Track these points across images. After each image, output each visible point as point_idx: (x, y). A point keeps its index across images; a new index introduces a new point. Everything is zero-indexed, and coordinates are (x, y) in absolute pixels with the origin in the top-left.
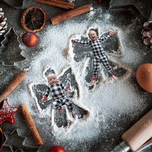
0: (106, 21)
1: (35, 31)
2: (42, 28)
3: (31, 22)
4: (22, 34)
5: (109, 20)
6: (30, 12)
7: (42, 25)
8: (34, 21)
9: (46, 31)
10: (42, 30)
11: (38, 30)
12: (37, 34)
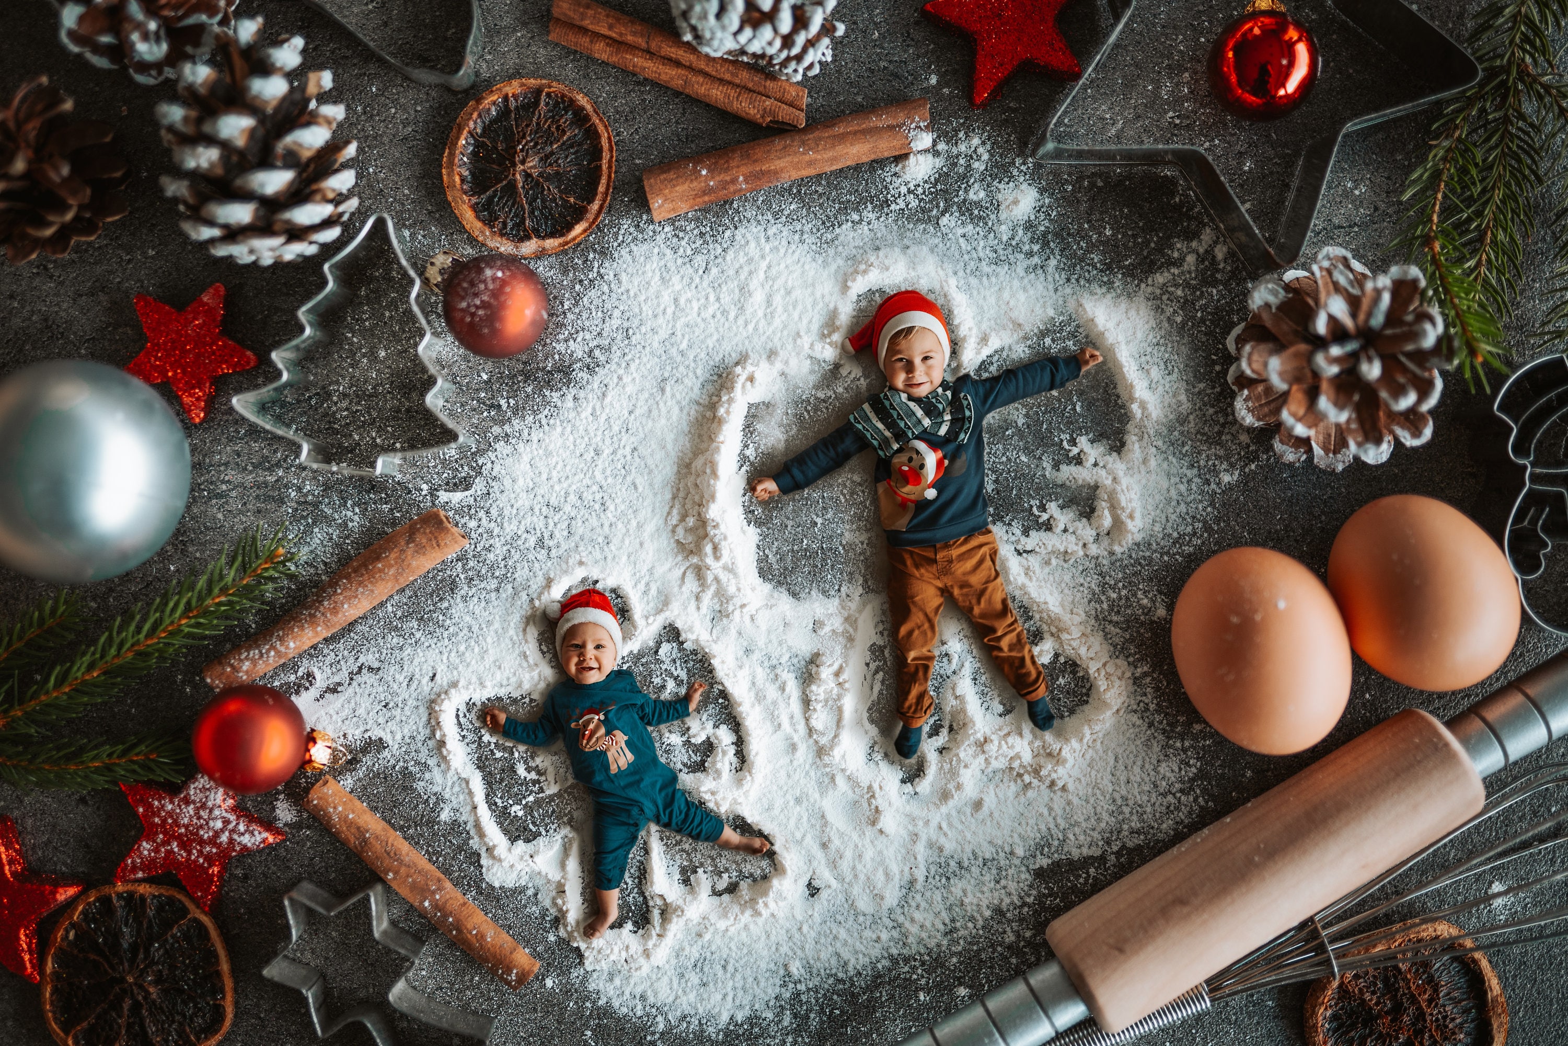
0: (1004, 231)
1: (529, 247)
2: (578, 229)
3: (512, 185)
4: (442, 260)
5: (1029, 226)
6: (505, 112)
7: (579, 214)
8: (528, 175)
9: (604, 253)
10: (581, 247)
11: (551, 243)
12: (542, 268)
